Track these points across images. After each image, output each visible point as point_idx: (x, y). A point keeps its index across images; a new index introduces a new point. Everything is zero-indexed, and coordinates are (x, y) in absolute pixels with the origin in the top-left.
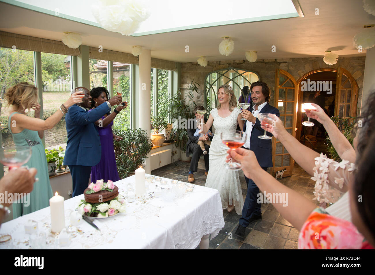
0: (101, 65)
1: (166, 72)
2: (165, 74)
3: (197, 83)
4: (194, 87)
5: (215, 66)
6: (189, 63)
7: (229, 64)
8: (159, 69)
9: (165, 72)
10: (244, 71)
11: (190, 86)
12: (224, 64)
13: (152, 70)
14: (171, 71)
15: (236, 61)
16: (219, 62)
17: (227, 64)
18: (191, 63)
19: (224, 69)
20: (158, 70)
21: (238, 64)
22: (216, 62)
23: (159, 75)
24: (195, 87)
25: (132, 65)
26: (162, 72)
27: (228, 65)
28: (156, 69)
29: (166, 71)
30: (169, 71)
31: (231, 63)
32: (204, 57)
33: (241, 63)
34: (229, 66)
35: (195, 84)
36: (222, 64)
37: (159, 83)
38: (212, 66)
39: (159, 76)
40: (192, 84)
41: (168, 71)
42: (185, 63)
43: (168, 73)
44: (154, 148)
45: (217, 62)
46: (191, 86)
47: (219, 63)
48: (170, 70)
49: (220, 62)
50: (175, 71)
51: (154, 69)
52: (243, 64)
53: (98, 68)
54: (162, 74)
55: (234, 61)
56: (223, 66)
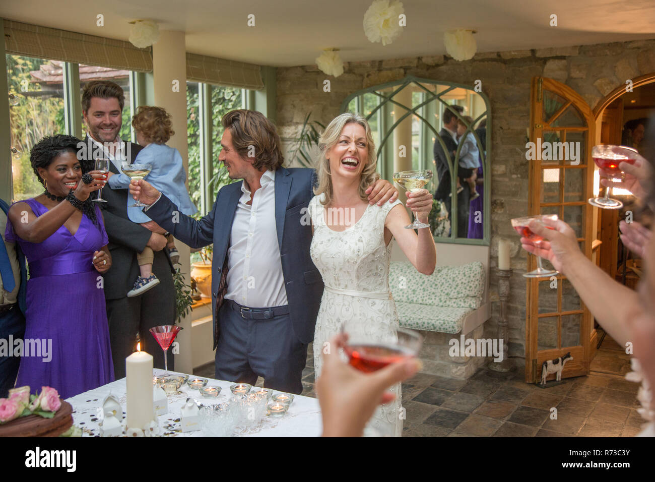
0: (50, 74)
1: (234, 94)
2: (234, 98)
3: (319, 124)
4: (311, 133)
5: (368, 76)
6: (296, 67)
7: (406, 69)
8: (213, 85)
9: (233, 92)
10: (447, 87)
11: (301, 131)
12: (391, 69)
13: (193, 89)
14: (248, 91)
15: (424, 60)
16: (377, 64)
17: (401, 67)
18: (303, 67)
19: (392, 81)
20: (210, 89)
21: (429, 67)
22: (369, 65)
23: (216, 103)
24: (314, 133)
25: (136, 73)
26: (224, 93)
27: (402, 71)
28: (205, 85)
29: (234, 89)
30: (243, 90)
31: (412, 65)
32: (334, 50)
33: (437, 65)
34: (405, 73)
35: (315, 125)
36: (387, 69)
37: (215, 123)
38: (361, 75)
39: (217, 106)
40: (307, 126)
41: (241, 91)
42: (287, 69)
43: (239, 96)
44: (204, 305)
45: (373, 62)
46: (303, 131)
47: (379, 65)
48: (246, 87)
49: (381, 62)
50: (260, 89)
51: (200, 84)
52: (443, 68)
53: (44, 84)
54: (224, 99)
55: (419, 59)
56: (390, 73)
